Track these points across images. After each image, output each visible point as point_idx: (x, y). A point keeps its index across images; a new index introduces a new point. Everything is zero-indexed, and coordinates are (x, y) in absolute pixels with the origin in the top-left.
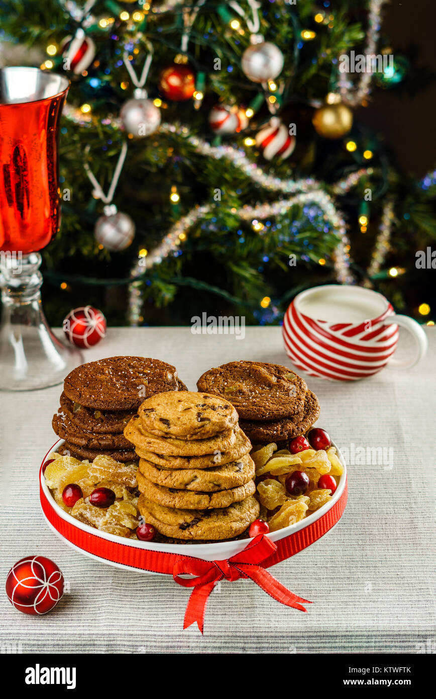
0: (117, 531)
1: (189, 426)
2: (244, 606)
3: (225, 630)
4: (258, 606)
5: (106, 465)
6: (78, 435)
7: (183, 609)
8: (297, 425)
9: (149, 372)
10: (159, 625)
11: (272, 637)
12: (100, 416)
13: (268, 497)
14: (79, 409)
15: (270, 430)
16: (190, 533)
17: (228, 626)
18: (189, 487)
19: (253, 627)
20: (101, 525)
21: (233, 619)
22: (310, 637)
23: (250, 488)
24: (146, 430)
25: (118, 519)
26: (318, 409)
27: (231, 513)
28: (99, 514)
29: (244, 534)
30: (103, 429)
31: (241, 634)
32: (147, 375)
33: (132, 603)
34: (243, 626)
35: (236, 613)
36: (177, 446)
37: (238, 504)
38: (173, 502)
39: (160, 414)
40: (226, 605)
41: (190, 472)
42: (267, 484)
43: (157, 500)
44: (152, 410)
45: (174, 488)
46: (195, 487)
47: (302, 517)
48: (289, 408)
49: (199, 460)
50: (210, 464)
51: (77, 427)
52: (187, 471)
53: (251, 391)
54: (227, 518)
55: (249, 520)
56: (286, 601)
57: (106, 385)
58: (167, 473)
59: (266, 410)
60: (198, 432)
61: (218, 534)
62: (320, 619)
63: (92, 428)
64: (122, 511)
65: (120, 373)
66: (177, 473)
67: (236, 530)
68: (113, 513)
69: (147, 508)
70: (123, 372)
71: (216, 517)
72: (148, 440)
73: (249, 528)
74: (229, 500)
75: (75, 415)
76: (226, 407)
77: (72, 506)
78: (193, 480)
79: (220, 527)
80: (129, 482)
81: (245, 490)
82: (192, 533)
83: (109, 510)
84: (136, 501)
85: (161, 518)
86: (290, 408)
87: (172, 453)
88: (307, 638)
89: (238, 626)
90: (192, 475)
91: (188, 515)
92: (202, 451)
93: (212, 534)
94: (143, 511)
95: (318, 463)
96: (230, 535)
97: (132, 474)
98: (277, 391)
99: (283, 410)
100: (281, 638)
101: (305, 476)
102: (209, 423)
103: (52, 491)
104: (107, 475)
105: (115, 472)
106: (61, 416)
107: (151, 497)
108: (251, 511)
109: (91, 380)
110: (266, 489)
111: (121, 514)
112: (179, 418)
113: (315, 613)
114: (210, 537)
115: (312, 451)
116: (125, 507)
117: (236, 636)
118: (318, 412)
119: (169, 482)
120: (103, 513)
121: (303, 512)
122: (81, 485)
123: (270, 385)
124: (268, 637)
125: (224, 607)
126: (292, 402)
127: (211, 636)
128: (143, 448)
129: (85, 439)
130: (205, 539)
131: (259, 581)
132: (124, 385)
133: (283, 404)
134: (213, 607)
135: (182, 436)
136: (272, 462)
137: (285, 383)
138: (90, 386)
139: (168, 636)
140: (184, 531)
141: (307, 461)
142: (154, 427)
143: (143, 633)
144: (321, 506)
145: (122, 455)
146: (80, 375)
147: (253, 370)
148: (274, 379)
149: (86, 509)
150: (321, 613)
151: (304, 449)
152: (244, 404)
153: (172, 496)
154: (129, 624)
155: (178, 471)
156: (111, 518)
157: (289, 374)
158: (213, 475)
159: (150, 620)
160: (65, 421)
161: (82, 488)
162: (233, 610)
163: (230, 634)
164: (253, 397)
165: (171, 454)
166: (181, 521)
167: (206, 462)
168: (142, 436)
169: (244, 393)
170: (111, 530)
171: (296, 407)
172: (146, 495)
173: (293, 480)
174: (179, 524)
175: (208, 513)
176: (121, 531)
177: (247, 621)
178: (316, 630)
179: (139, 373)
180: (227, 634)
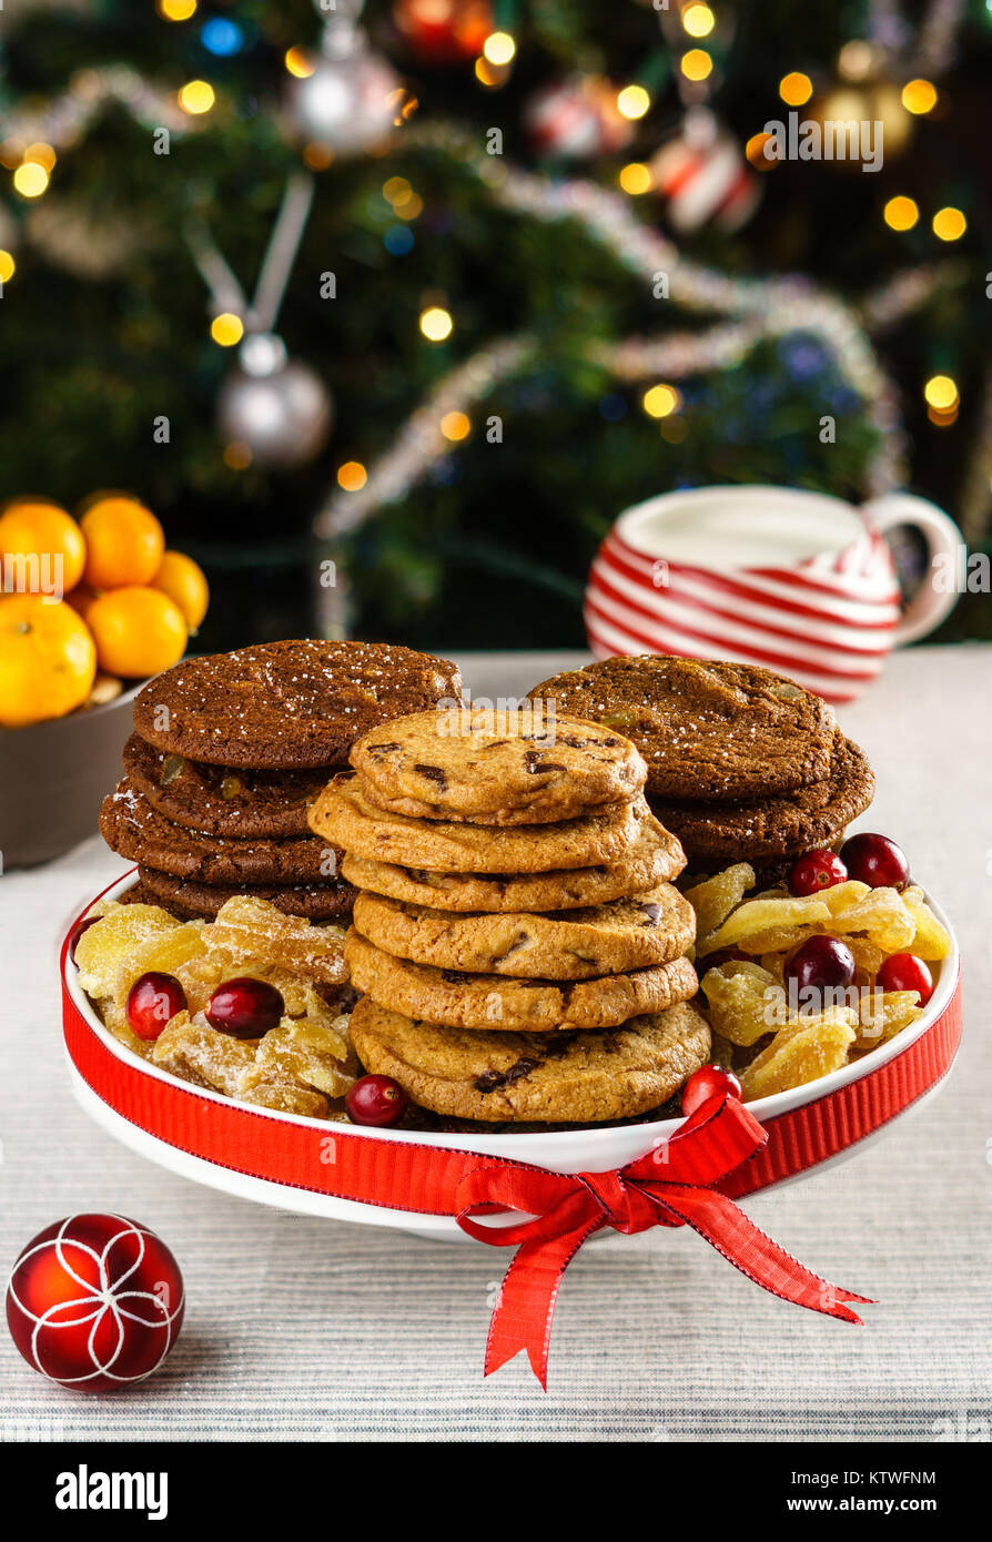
0: (290, 1100)
1: (503, 783)
2: (662, 1332)
3: (606, 1395)
4: (703, 1332)
5: (254, 919)
6: (173, 845)
7: (477, 1345)
8: (811, 815)
9: (379, 673)
10: (407, 1384)
11: (748, 1413)
12: (237, 792)
13: (734, 1008)
14: (177, 776)
15: (735, 826)
16: (508, 1101)
17: (616, 1384)
18: (503, 967)
19: (691, 1388)
20: (240, 1088)
21: (630, 1366)
22: (862, 1414)
23: (681, 977)
24: (376, 806)
25: (292, 1066)
26: (868, 776)
27: (628, 1046)
28: (235, 1054)
29: (669, 1105)
30: (248, 825)
31: (655, 1406)
32: (376, 680)
33: (327, 1325)
34: (658, 1383)
35: (636, 1351)
36: (467, 845)
37: (646, 1020)
38: (457, 1010)
39: (415, 756)
40: (608, 1330)
41: (505, 921)
42: (729, 974)
43: (406, 1005)
44: (394, 746)
45: (458, 967)
46: (521, 966)
47: (838, 1063)
48: (788, 766)
49: (533, 887)
50: (566, 897)
51: (171, 824)
52: (496, 918)
53: (675, 726)
54: (616, 1059)
55: (681, 1066)
56: (796, 1295)
57: (257, 707)
58: (438, 925)
59: (724, 769)
60: (529, 804)
61: (589, 1103)
62: (890, 1367)
63: (216, 823)
64: (304, 1043)
65: (295, 679)
66: (469, 924)
67: (643, 1093)
68: (277, 1049)
69: (379, 1035)
70: (305, 676)
71: (582, 1056)
72: (380, 829)
73: (682, 1091)
74: (622, 1006)
75: (166, 792)
76: (610, 743)
77: (154, 1037)
78: (514, 947)
79: (595, 1083)
80: (324, 967)
81: (670, 980)
82: (514, 1102)
83: (265, 1041)
84: (343, 1023)
85: (419, 1061)
86: (790, 767)
87: (453, 864)
88: (855, 1419)
89: (644, 1384)
90: (512, 930)
91: (499, 1050)
92: (541, 857)
93: (572, 1105)
94: (366, 1046)
95: (879, 917)
96: (626, 1108)
97: (334, 945)
98: (750, 726)
99: (769, 770)
100: (775, 1418)
101: (842, 951)
102: (564, 775)
103: (96, 1005)
104: (260, 947)
105: (283, 938)
106: (126, 800)
107: (390, 1000)
108: (686, 1045)
109: (210, 694)
110: (729, 985)
111: (299, 1050)
112: (472, 764)
113: (874, 1351)
114: (568, 1114)
115: (859, 887)
116: (311, 1034)
117: (640, 1412)
118: (870, 786)
119: (445, 954)
120: (247, 1051)
121: (839, 1046)
122: (185, 979)
123: (730, 711)
124: (735, 1413)
125: (600, 1334)
126: (795, 752)
127: (563, 1411)
128: (366, 852)
129: (193, 856)
130: (549, 1120)
131: (713, 1231)
132: (307, 706)
133: (770, 756)
134: (568, 1335)
135: (482, 813)
136: (743, 913)
137: (771, 707)
138: (207, 707)
139: (435, 1412)
140: (486, 1095)
141: (844, 914)
142: (398, 790)
143: (359, 1406)
144: (892, 1037)
145: (302, 900)
146: (180, 683)
147: (679, 673)
148: (740, 698)
149: (195, 1041)
150: (894, 1351)
151: (835, 881)
152: (657, 754)
153: (453, 992)
154: (315, 1384)
155: (469, 921)
156: (272, 1063)
157: (783, 686)
158: (575, 931)
159: (380, 1372)
160: (136, 812)
161: (184, 987)
162: (628, 1343)
163: (622, 1406)
164: (682, 740)
165: (449, 866)
166: (480, 1068)
167: (553, 893)
168: (363, 820)
169: (654, 730)
170: (272, 1096)
171: (808, 765)
172: (376, 997)
173: (808, 961)
174: (474, 1076)
175: (557, 1044)
176: (300, 1099)
177: (670, 1371)
178: (882, 1397)
179: (351, 677)
180: (612, 1405)
